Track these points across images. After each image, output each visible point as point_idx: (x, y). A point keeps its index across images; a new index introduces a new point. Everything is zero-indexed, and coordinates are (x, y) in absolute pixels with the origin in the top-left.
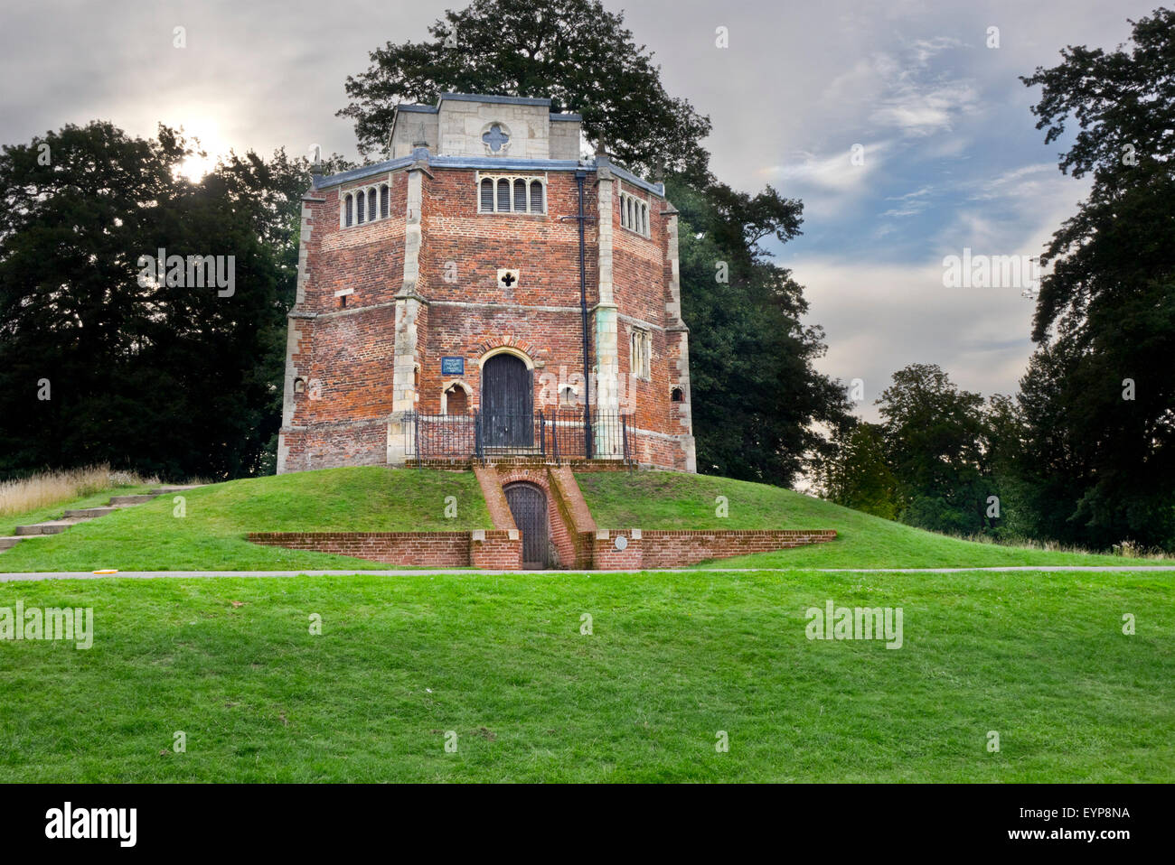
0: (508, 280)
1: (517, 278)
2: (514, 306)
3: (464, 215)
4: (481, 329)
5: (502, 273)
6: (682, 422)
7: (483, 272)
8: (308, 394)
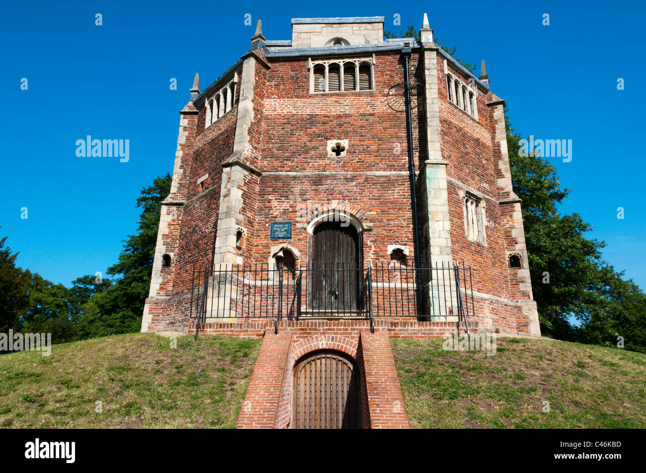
0: (338, 150)
1: (347, 147)
2: (343, 173)
3: (297, 97)
4: (309, 195)
5: (331, 144)
6: (522, 287)
7: (314, 144)
8: (173, 268)
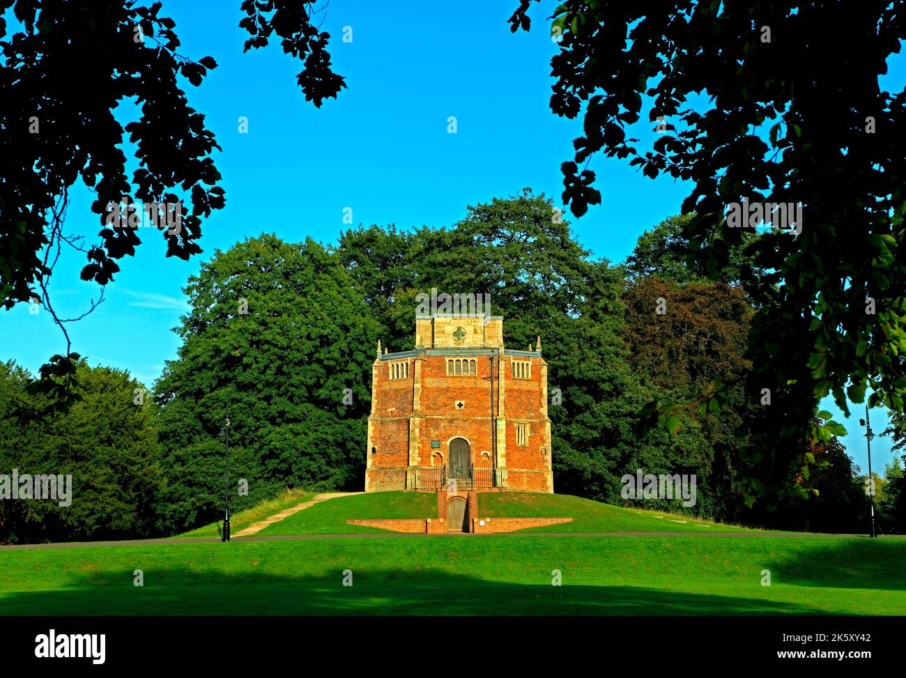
0: (460, 405)
1: (464, 404)
2: (462, 417)
3: (441, 377)
4: (448, 428)
5: (457, 402)
6: (547, 464)
7: (449, 402)
8: (377, 454)
